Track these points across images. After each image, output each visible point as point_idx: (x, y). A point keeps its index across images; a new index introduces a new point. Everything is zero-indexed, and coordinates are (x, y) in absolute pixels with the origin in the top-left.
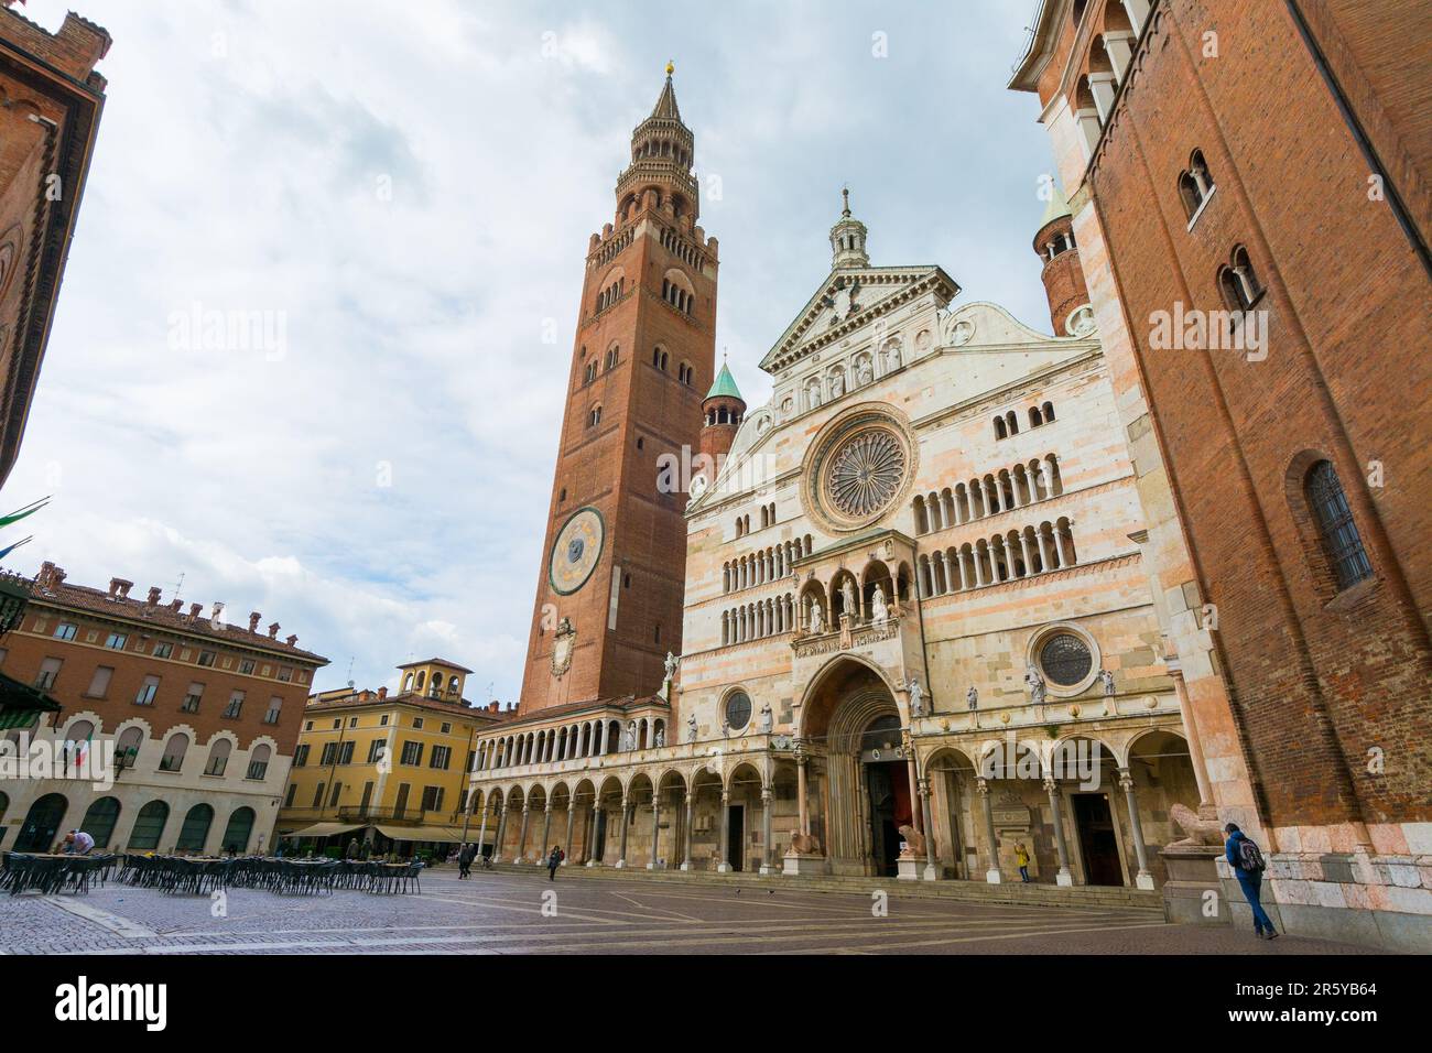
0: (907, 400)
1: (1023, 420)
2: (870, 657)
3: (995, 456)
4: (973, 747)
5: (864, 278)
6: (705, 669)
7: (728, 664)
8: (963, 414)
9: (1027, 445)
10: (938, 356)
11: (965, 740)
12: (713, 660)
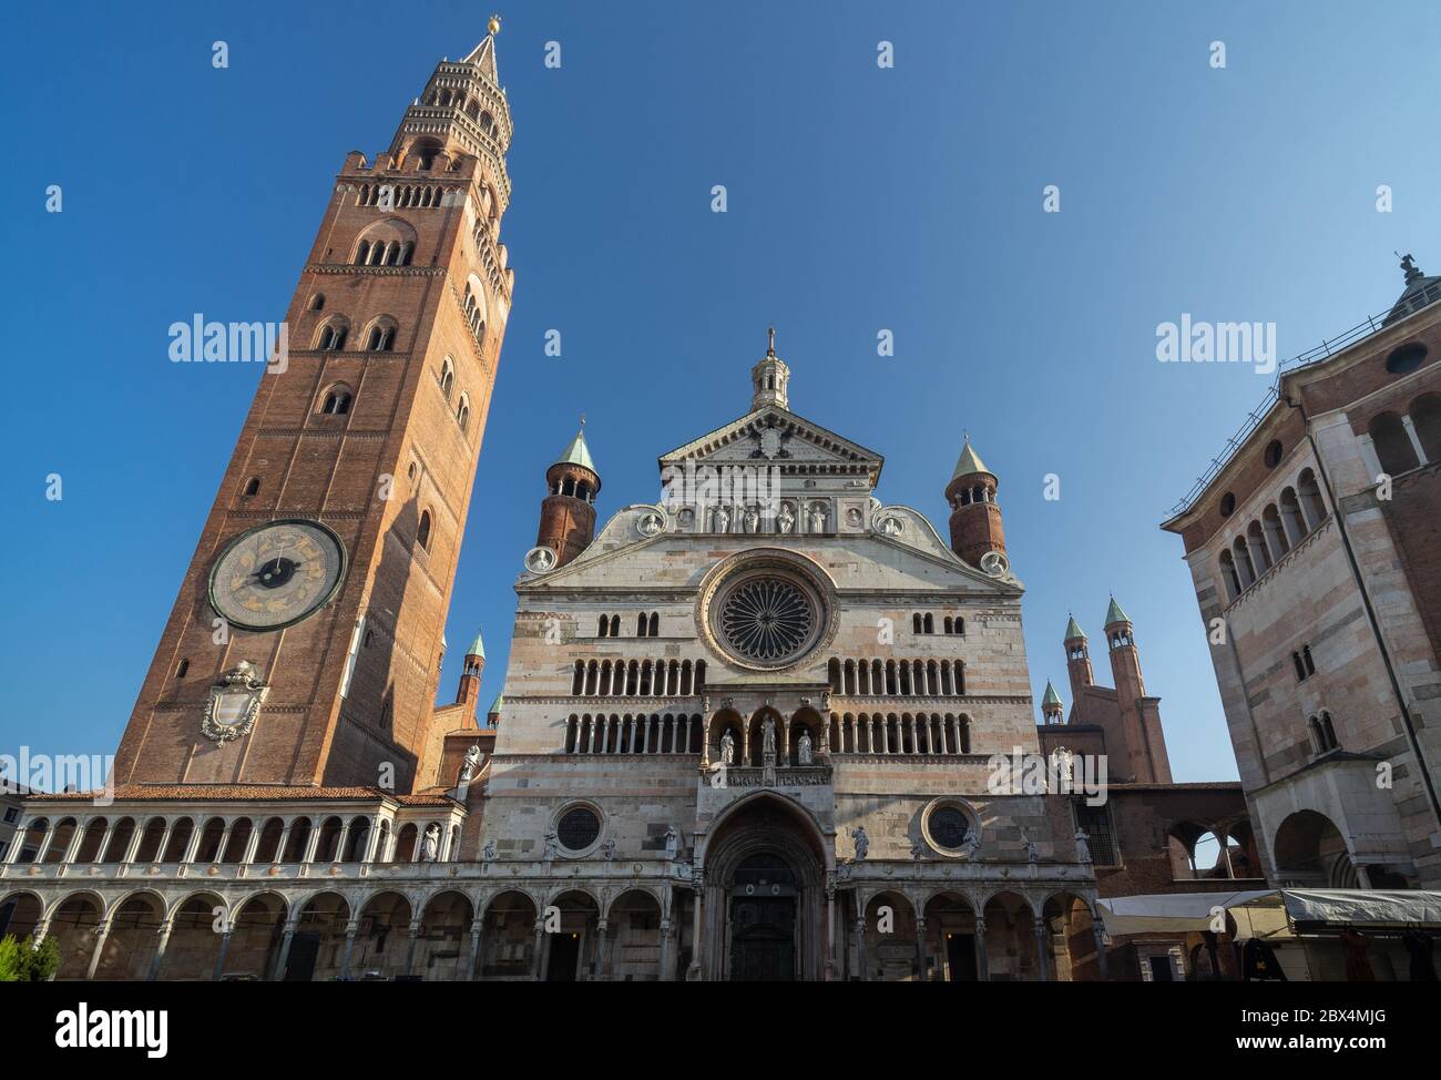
0: (832, 565)
1: (938, 625)
2: (797, 799)
3: (912, 646)
4: (915, 893)
5: (800, 431)
6: (534, 775)
7: (572, 775)
8: (888, 600)
9: (940, 647)
10: (867, 538)
11: (909, 886)
12: (548, 766)
